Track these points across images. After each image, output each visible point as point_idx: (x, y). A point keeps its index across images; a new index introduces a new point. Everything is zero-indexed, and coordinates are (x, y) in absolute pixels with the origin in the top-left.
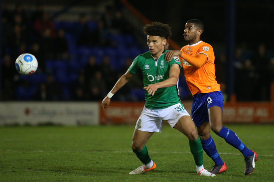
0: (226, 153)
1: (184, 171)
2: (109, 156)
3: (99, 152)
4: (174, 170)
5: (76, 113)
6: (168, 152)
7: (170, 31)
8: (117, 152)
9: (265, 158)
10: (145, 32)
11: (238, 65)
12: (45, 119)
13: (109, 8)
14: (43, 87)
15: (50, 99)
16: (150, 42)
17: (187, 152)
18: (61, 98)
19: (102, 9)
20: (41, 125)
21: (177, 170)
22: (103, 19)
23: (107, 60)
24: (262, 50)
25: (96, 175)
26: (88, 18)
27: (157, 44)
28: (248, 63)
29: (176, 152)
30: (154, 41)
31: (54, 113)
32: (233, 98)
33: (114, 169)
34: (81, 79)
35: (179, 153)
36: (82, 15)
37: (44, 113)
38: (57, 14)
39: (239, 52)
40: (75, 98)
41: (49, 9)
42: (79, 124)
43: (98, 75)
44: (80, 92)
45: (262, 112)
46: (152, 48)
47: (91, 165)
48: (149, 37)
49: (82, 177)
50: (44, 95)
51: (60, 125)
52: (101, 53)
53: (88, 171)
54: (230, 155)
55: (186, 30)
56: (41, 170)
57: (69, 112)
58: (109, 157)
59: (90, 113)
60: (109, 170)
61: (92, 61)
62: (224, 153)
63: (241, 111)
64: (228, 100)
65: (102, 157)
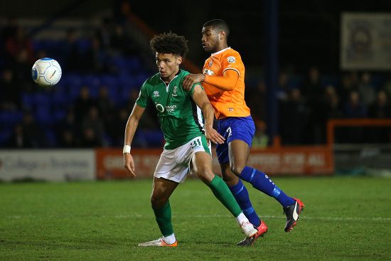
0: (269, 217)
1: (211, 242)
2: (110, 222)
3: (96, 218)
4: (198, 240)
5: (65, 165)
6: (190, 216)
7: (186, 46)
8: (121, 216)
9: (320, 221)
10: (152, 48)
11: (282, 96)
12: (22, 173)
13: (106, 21)
14: (19, 129)
15: (28, 145)
16: (160, 61)
17: (215, 215)
18: (43, 145)
19: (97, 22)
20: (17, 181)
21: (202, 240)
22: (99, 35)
23: (105, 92)
24: (314, 75)
25: (93, 248)
26: (77, 35)
27: (170, 64)
28: (296, 94)
29: (200, 216)
30: (166, 61)
31: (34, 166)
32: (277, 141)
33: (118, 239)
34: (71, 118)
35: (204, 217)
36: (70, 31)
37: (21, 164)
38: (36, 30)
39: (284, 79)
40: (62, 144)
41: (24, 23)
42: (69, 179)
43: (94, 113)
44: (68, 137)
45: (316, 160)
46: (163, 70)
47: (86, 235)
48: (158, 55)
49: (75, 251)
50: (20, 141)
51: (42, 181)
52: (96, 81)
53: (83, 243)
54: (275, 218)
55: (204, 38)
56: (18, 243)
57: (55, 164)
58: (111, 224)
59: (84, 164)
60: (110, 241)
61: (85, 93)
62: (266, 216)
63: (288, 158)
64: (270, 144)
65: (100, 225)
